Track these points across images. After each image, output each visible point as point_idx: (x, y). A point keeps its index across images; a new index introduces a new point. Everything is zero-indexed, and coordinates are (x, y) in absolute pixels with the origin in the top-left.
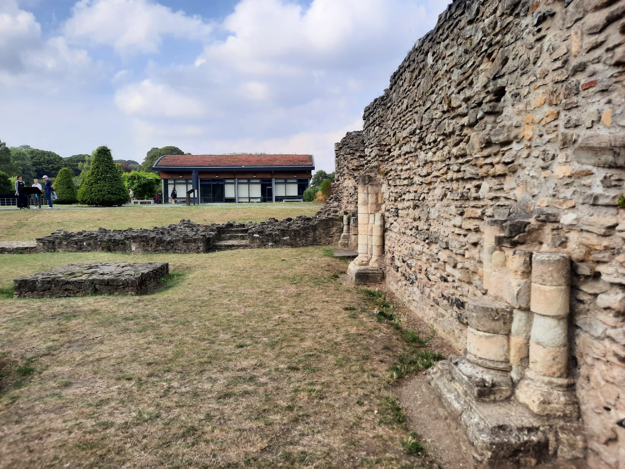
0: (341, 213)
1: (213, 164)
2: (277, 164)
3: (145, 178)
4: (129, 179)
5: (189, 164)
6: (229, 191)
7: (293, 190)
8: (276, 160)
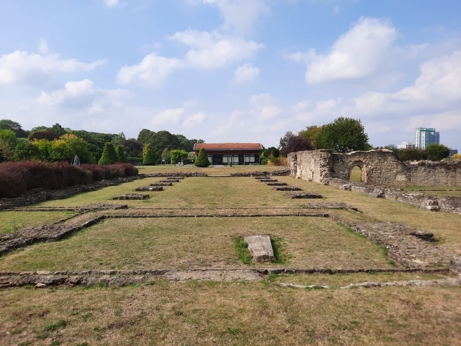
0: (290, 169)
1: (218, 148)
2: (246, 148)
3: (182, 153)
4: (174, 154)
5: (208, 148)
6: (225, 160)
7: (253, 159)
8: (245, 146)
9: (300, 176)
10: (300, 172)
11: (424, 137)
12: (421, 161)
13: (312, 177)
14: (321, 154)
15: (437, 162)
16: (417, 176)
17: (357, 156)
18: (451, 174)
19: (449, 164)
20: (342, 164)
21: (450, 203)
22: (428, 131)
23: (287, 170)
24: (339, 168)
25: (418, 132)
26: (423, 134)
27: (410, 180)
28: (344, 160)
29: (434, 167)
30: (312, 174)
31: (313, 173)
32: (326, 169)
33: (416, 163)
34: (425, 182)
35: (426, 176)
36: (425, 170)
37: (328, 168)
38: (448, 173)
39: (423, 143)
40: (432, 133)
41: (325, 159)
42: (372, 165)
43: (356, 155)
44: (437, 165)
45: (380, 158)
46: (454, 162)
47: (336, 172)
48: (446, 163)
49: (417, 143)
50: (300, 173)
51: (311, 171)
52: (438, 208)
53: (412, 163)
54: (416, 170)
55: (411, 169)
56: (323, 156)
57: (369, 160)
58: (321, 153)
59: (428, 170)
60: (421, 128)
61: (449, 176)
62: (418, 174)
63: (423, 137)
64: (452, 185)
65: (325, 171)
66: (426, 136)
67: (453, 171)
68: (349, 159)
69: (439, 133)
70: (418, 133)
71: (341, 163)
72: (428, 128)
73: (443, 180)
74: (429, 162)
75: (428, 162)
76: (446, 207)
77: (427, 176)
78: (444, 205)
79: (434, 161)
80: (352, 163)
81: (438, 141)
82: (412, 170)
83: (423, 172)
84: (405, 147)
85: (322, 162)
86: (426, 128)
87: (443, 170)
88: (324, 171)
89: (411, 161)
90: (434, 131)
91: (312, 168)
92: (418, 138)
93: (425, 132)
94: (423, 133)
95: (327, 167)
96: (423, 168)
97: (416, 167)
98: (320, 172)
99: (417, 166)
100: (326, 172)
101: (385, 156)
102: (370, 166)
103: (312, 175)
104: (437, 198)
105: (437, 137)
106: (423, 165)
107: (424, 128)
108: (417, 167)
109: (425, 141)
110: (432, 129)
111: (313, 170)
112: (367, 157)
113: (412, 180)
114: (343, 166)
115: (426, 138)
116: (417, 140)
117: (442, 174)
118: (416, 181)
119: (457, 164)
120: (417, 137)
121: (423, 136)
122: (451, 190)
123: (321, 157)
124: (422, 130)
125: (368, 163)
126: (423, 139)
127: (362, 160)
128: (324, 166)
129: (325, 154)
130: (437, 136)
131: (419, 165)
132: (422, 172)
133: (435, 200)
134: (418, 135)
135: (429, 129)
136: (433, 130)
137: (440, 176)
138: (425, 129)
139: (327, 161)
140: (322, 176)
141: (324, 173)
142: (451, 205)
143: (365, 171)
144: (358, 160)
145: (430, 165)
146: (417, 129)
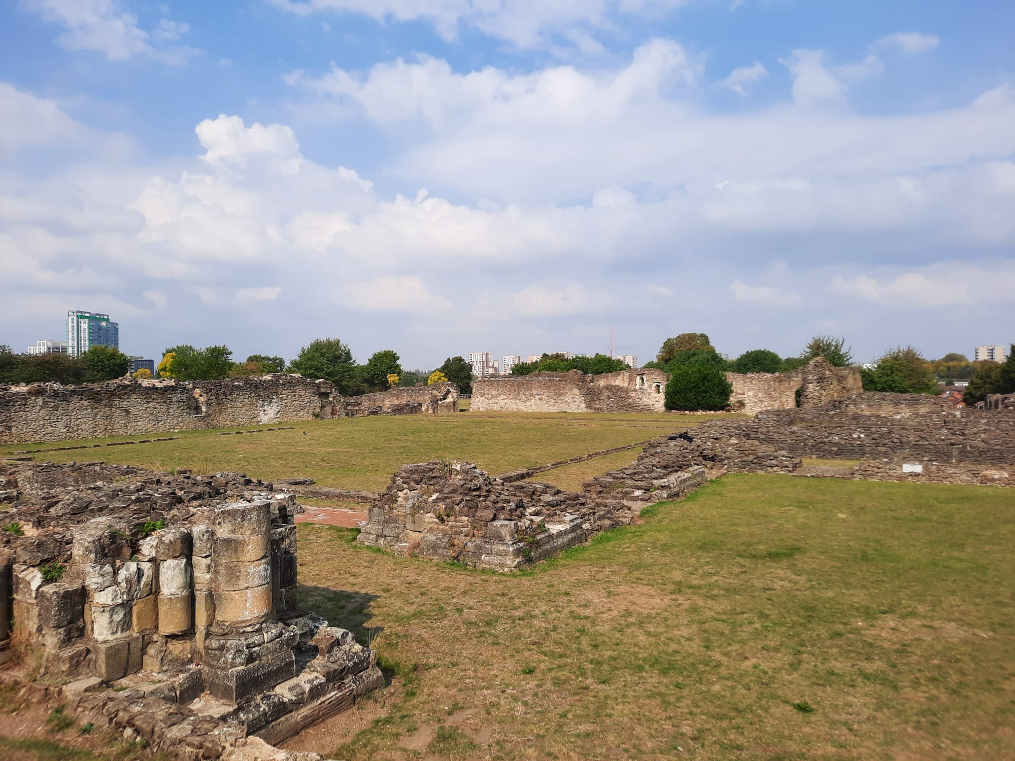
11: (87, 330)
12: (36, 385)
15: (71, 387)
16: (26, 419)
18: (103, 410)
19: (98, 389)
21: (40, 479)
22: (95, 319)
25: (73, 319)
26: (85, 326)
27: (11, 430)
29: (65, 397)
33: (23, 388)
34: (47, 431)
35: (47, 418)
36: (45, 404)
38: (96, 408)
39: (85, 344)
40: (104, 324)
44: (72, 393)
46: (108, 386)
48: (93, 389)
49: (70, 345)
52: (15, 493)
53: (14, 389)
54: (25, 405)
55: (11, 404)
59: (52, 404)
60: (78, 312)
61: (98, 416)
62: (29, 414)
63: (85, 332)
64: (105, 434)
66: (90, 329)
67: (106, 405)
69: (117, 324)
70: (73, 323)
72: (93, 312)
73: (86, 424)
74: (55, 385)
75: (51, 388)
76: (32, 490)
77: (50, 418)
78: (28, 486)
79: (66, 385)
82: (14, 406)
83: (40, 410)
84: (43, 350)
86: (90, 313)
87: (85, 403)
89: (12, 384)
90: (108, 320)
92: (73, 333)
93: (87, 321)
94: (85, 323)
96: (41, 399)
97: (23, 399)
99: (27, 396)
104: (15, 472)
105: (113, 332)
106: (39, 392)
107: (85, 313)
108: (25, 399)
109: (90, 340)
110: (103, 315)
113: (13, 429)
115: (90, 332)
116: (70, 337)
117: (85, 412)
118: (23, 432)
119: (115, 389)
120: (70, 330)
121: (85, 330)
122: (98, 446)
124: (81, 316)
126: (85, 335)
130: (113, 330)
131: (29, 393)
132: (38, 408)
133: (11, 477)
134: (73, 326)
135: (97, 314)
136: (106, 317)
137: (79, 417)
138: (88, 315)
142: (42, 485)
145: (56, 393)
146: (71, 314)
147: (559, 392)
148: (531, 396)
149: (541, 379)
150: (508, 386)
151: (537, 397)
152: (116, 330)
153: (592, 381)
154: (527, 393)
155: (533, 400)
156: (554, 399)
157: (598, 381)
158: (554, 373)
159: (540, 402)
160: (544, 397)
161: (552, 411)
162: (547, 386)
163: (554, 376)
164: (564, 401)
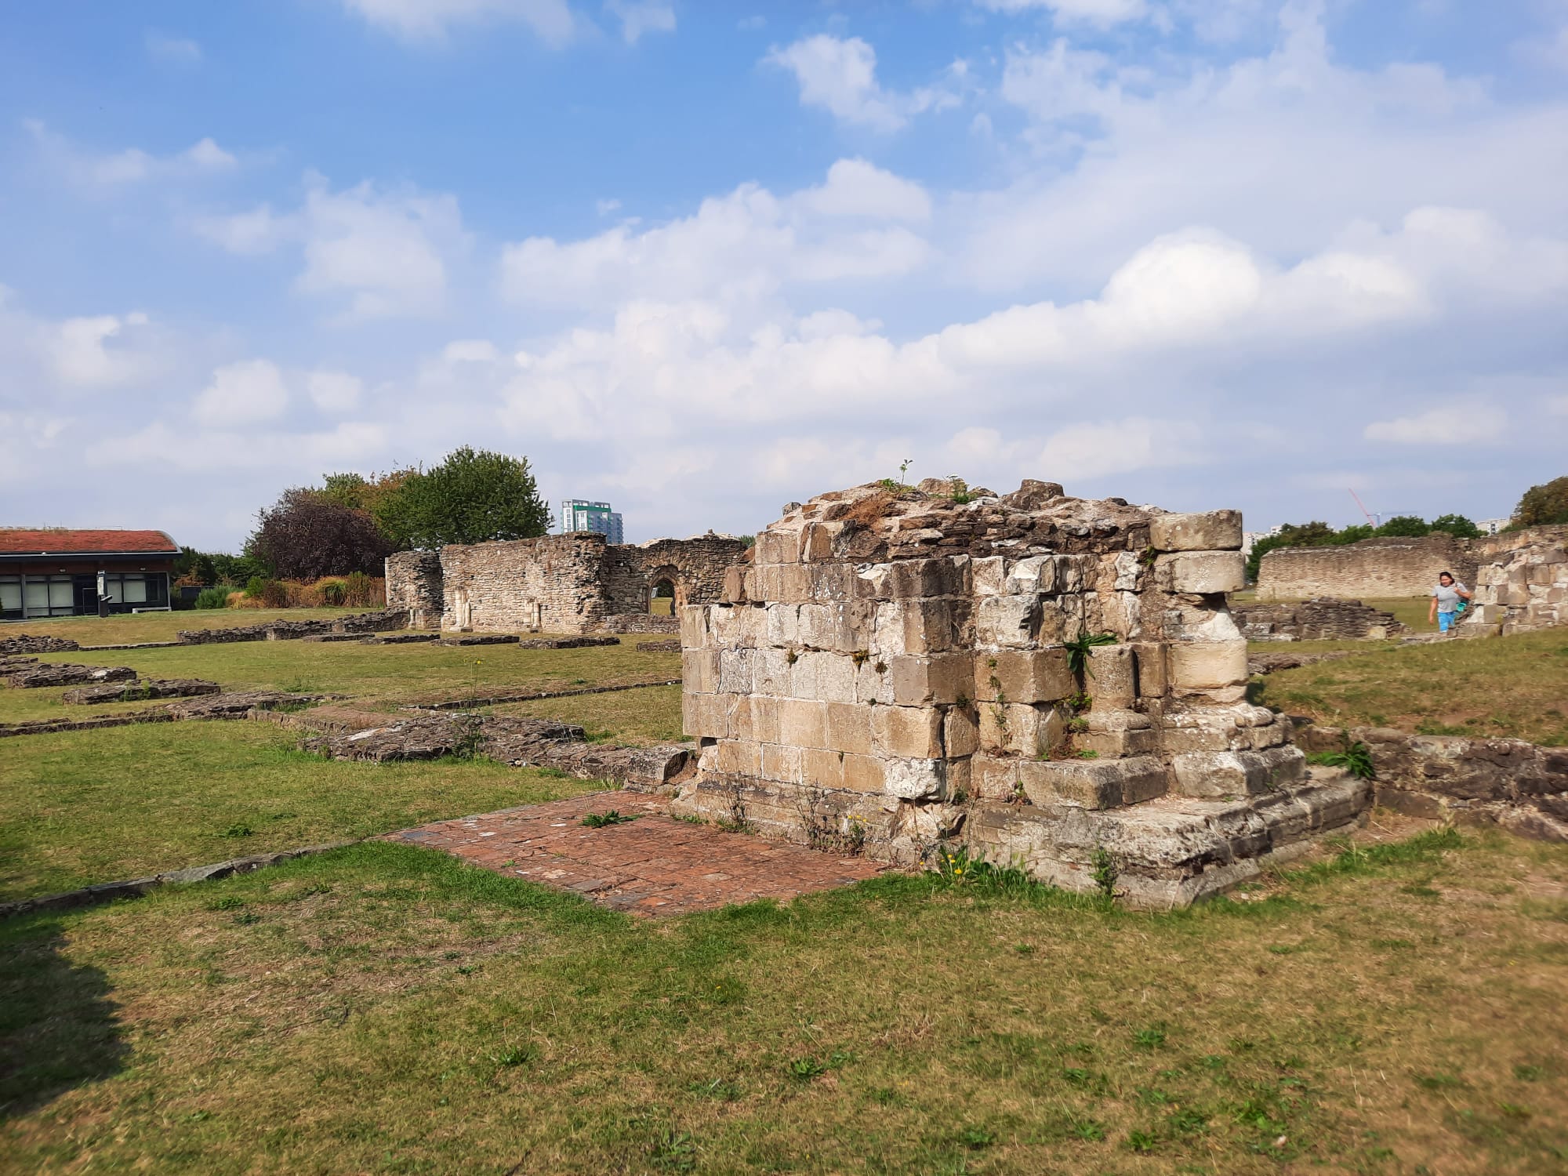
0: (407, 608)
7: (137, 593)
8: (102, 542)
9: (466, 625)
10: (467, 612)
13: (536, 619)
14: (579, 546)
17: (664, 553)
20: (630, 577)
22: (595, 509)
23: (396, 611)
24: (621, 588)
25: (568, 511)
26: (583, 518)
28: (632, 564)
30: (536, 609)
31: (540, 606)
32: (595, 592)
37: (598, 589)
40: (605, 516)
41: (588, 560)
42: (698, 578)
43: (662, 549)
45: (716, 557)
47: (616, 600)
50: (467, 614)
51: (531, 600)
56: (583, 551)
57: (691, 562)
58: (578, 542)
60: (574, 501)
65: (592, 596)
68: (646, 561)
69: (620, 515)
70: (568, 516)
71: (625, 574)
72: (592, 500)
80: (651, 572)
81: (620, 538)
85: (582, 571)
86: (587, 502)
88: (590, 596)
90: (608, 510)
91: (534, 591)
93: (585, 513)
94: (582, 516)
95: (596, 586)
98: (576, 601)
100: (593, 600)
101: (725, 552)
102: (695, 581)
103: (536, 614)
105: (616, 526)
107: (582, 502)
110: (604, 504)
111: (541, 597)
112: (688, 555)
114: (632, 580)
121: (583, 525)
123: (578, 555)
124: (578, 507)
125: (691, 572)
127: (674, 563)
128: (587, 581)
129: (591, 545)
130: (616, 523)
134: (569, 521)
135: (597, 503)
136: (607, 507)
138: (585, 505)
139: (596, 568)
140: (585, 613)
141: (588, 604)
143: (684, 594)
144: (666, 564)
146: (566, 504)
147: (1412, 566)
148: (1363, 574)
149: (1378, 548)
150: (1321, 562)
151: (1374, 575)
152: (619, 523)
153: (1469, 548)
154: (1355, 570)
155: (1366, 580)
156: (1404, 578)
157: (1479, 548)
158: (1402, 538)
159: (1379, 583)
160: (1385, 574)
161: (1399, 595)
162: (1391, 559)
163: (1401, 543)
164: (1421, 581)
